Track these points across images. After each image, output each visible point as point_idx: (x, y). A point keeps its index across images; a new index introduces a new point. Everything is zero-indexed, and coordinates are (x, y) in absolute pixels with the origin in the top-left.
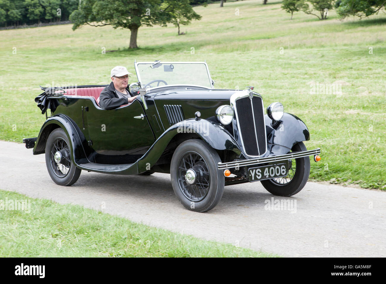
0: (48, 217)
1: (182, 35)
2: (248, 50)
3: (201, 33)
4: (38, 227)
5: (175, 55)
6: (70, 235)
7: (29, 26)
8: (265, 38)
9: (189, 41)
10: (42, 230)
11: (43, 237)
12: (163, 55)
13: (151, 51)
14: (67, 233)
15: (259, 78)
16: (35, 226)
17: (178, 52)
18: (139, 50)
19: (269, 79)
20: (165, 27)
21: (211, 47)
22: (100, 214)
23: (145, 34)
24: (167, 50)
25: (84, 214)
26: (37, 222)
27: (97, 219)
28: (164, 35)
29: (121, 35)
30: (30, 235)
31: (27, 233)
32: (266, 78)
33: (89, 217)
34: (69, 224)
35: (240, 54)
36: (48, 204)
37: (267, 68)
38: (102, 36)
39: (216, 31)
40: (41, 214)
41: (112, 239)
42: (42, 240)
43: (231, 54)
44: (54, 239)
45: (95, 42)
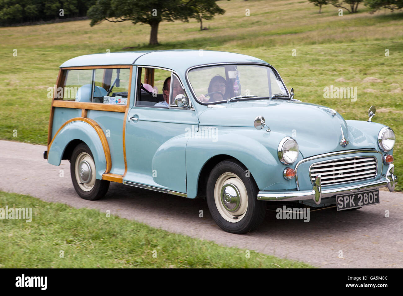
0: (63, 222)
1: (205, 31)
2: (274, 46)
3: (224, 28)
4: (52, 232)
6: (85, 241)
7: (46, 22)
8: (291, 33)
9: (212, 36)
10: (56, 236)
11: (57, 243)
13: (172, 47)
14: (82, 239)
15: (285, 75)
16: (48, 232)
18: (160, 47)
19: (296, 76)
20: (186, 23)
21: (235, 43)
22: (117, 219)
23: (166, 29)
24: (190, 46)
25: (100, 219)
26: (51, 227)
27: (113, 224)
28: (186, 31)
29: (141, 31)
30: (43, 240)
31: (40, 239)
32: (293, 75)
33: (106, 221)
34: (85, 229)
35: (266, 50)
36: (63, 208)
37: (293, 65)
38: (121, 32)
39: (241, 26)
40: (55, 218)
41: (129, 245)
42: (56, 246)
43: (256, 50)
44: (68, 245)
45: (114, 38)
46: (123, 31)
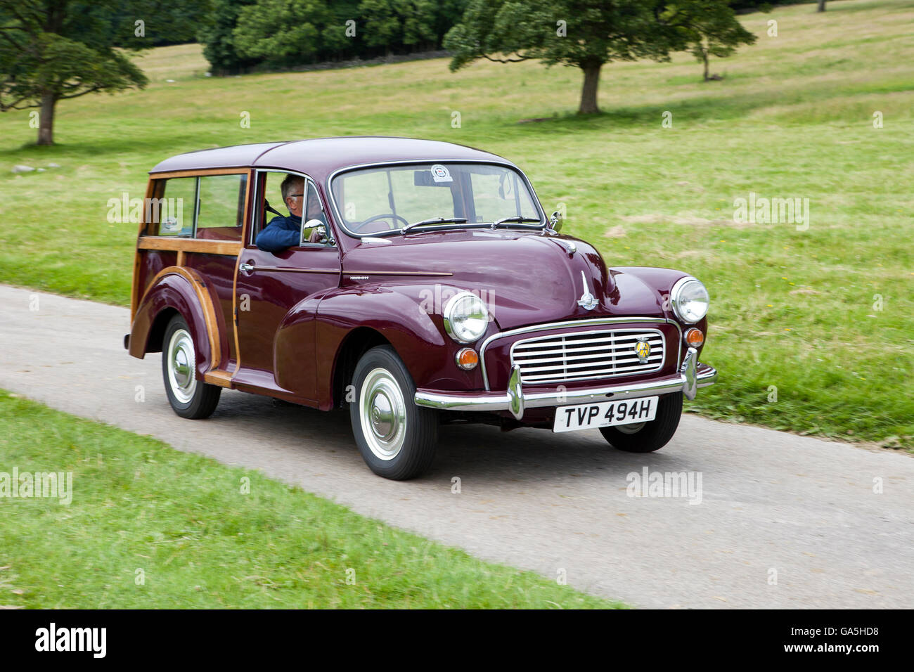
1: (712, 82)
3: (759, 76)
5: (683, 129)
7: (364, 63)
12: (655, 130)
13: (630, 119)
17: (694, 121)
18: (602, 118)
20: (666, 63)
21: (775, 111)
23: (626, 79)
28: (672, 82)
29: (568, 82)
35: (843, 127)
39: (799, 71)
45: (507, 98)
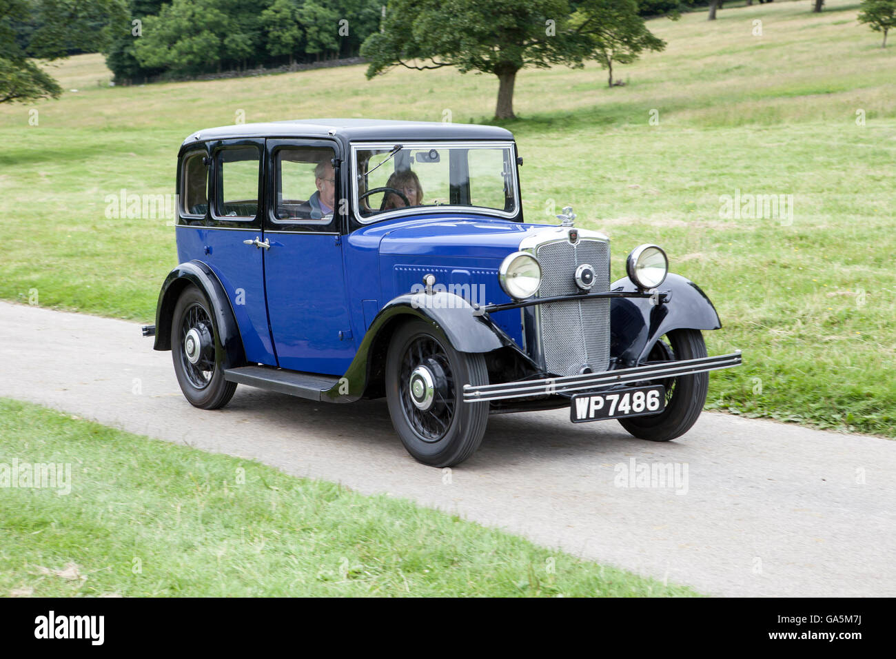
0: (335, 526)
1: (617, 88)
2: (778, 122)
3: (662, 82)
4: (312, 550)
5: (601, 133)
6: (389, 573)
7: (270, 71)
8: (818, 93)
9: (636, 100)
10: (322, 559)
11: (327, 577)
12: (573, 135)
13: (546, 125)
14: (380, 569)
15: (812, 188)
16: (304, 548)
17: (609, 126)
18: (518, 124)
19: (837, 191)
20: (578, 69)
21: (688, 115)
22: (457, 524)
23: (532, 85)
24: (584, 122)
25: (419, 523)
26: (310, 537)
27: (450, 535)
28: (577, 88)
29: (475, 88)
30: (294, 569)
31: (287, 564)
32: (829, 190)
33: (432, 528)
34: (385, 546)
35: (760, 130)
36: (331, 492)
37: (828, 165)
39: (699, 77)
40: (318, 518)
41: (490, 588)
42: (324, 584)
43: (739, 130)
44: (350, 581)
45: (417, 104)
46: (435, 90)
